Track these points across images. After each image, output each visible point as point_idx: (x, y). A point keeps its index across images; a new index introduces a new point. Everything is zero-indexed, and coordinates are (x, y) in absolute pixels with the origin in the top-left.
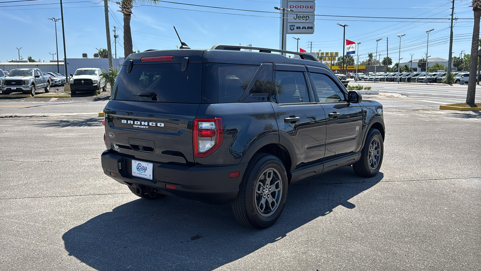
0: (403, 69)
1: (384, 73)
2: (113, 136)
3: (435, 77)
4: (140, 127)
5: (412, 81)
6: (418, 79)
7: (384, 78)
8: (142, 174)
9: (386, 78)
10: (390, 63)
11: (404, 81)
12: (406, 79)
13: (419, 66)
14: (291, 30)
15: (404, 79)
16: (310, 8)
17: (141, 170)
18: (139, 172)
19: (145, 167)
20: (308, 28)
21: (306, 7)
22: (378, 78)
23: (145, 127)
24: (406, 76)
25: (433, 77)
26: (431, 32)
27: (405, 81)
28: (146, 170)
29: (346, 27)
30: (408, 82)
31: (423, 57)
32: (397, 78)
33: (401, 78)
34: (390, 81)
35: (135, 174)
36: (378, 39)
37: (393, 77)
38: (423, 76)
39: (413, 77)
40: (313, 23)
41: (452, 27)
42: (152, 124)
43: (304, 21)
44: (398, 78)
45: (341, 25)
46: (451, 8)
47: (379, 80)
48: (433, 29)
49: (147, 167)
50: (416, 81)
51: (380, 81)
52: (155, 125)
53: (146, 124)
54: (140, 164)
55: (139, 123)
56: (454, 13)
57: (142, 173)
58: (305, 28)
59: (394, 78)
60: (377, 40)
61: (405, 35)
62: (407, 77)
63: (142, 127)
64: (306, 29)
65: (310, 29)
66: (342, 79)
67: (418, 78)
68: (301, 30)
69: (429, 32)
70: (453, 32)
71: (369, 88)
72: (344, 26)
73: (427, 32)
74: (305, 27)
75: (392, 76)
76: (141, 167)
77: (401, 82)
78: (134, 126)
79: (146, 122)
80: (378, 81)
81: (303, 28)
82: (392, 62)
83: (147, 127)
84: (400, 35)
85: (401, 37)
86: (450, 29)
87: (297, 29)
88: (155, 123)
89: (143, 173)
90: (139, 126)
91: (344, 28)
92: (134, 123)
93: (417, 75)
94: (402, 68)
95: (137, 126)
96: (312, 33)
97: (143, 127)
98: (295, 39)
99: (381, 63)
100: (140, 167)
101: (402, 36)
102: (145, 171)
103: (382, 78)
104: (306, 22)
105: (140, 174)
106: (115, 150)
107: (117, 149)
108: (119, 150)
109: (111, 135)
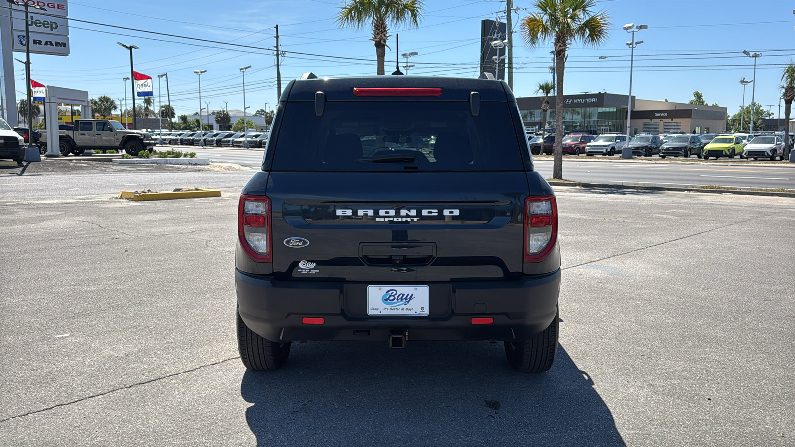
0: (194, 125)
1: (168, 130)
2: (307, 243)
3: (258, 139)
4: (395, 219)
5: (223, 144)
6: (232, 142)
7: (177, 140)
8: (398, 310)
9: (179, 140)
10: (173, 115)
11: (211, 145)
12: (214, 142)
13: (217, 121)
14: (22, 44)
15: (210, 142)
16: (58, 8)
17: (395, 301)
18: (388, 307)
19: (408, 294)
20: (57, 44)
21: (50, 5)
22: (165, 139)
23: (409, 219)
24: (212, 137)
25: (254, 139)
26: (247, 69)
27: (213, 144)
28: (410, 300)
29: (133, 49)
30: (217, 146)
31: (223, 108)
32: (200, 140)
33: (205, 140)
34: (187, 144)
35: (379, 311)
36: (160, 75)
37: (191, 138)
38: (240, 138)
39: (225, 139)
40: (66, 36)
41: (278, 65)
42: (430, 212)
43: (48, 30)
44: (202, 140)
45: (124, 46)
46: (275, 37)
47: (167, 142)
48: (250, 66)
49: (412, 295)
50: (230, 145)
51: (170, 143)
52: (436, 214)
53: (413, 212)
54: (394, 290)
55: (392, 212)
56: (279, 44)
57: (397, 308)
58: (51, 44)
59: (193, 139)
60: (158, 76)
61: (205, 71)
62: (215, 138)
63: (400, 219)
64: (53, 45)
65: (61, 47)
66: (145, 139)
67: (233, 140)
68: (43, 46)
69: (244, 70)
70: (280, 72)
71: (192, 155)
72: (130, 48)
73: (241, 69)
74: (51, 42)
75: (188, 136)
76: (396, 296)
77: (205, 145)
78: (377, 219)
79: (411, 210)
80: (167, 144)
81: (46, 43)
82: (175, 114)
83: (415, 219)
84: (198, 71)
85: (200, 73)
86: (276, 67)
87: (34, 43)
88: (436, 211)
89: (402, 307)
90: (391, 219)
91: (129, 50)
92: (376, 213)
93: (230, 135)
94: (192, 124)
95: (386, 219)
96: (66, 55)
97: (404, 219)
98: (21, 61)
99: (157, 114)
100: (393, 296)
101: (202, 72)
102: (409, 302)
103: (173, 140)
104: (51, 32)
105: (391, 309)
106: (302, 272)
107: (310, 270)
108: (318, 271)
109: (296, 242)
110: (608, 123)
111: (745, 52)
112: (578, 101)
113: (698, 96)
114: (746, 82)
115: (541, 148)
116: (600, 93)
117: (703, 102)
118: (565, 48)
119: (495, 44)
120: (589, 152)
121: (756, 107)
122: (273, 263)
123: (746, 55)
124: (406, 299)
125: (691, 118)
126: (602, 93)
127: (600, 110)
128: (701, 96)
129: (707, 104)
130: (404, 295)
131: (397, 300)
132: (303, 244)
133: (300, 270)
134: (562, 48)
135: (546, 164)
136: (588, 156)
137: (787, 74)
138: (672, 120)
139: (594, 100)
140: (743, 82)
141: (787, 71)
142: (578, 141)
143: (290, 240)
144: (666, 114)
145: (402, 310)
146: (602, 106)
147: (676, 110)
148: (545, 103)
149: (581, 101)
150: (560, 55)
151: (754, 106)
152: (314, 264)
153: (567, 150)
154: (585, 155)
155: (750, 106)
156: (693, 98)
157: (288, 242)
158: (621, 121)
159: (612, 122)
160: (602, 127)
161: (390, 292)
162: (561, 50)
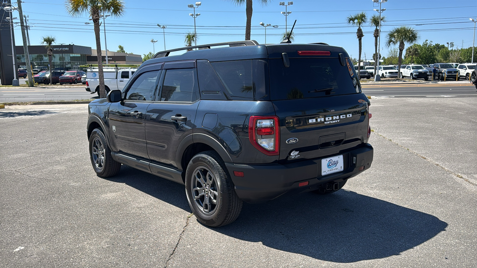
2: (297, 140)
4: (332, 122)
8: (333, 170)
17: (332, 165)
18: (329, 169)
23: (336, 121)
28: (337, 164)
35: (326, 173)
42: (343, 117)
49: (337, 161)
52: (345, 117)
53: (338, 117)
54: (331, 160)
55: (330, 118)
57: (332, 169)
78: (325, 123)
79: (337, 116)
83: (339, 121)
88: (345, 115)
89: (335, 168)
90: (330, 122)
92: (325, 119)
95: (329, 122)
97: (335, 122)
100: (331, 163)
105: (330, 170)
106: (292, 157)
107: (295, 156)
108: (299, 156)
109: (293, 140)
110: (77, 64)
111: (158, 25)
112: (56, 50)
113: (121, 48)
114: (154, 41)
115: (51, 80)
116: (70, 44)
117: (124, 52)
118: (99, 18)
119: (6, 9)
120: (84, 82)
121: (152, 55)
122: (279, 155)
123: (159, 27)
124: (336, 164)
125: (125, 61)
126: (71, 44)
127: (72, 55)
128: (123, 48)
129: (126, 53)
130: (335, 161)
131: (333, 165)
132: (296, 141)
133: (291, 157)
134: (97, 18)
135: (68, 90)
136: (83, 84)
137: (187, 38)
138: (115, 62)
139: (67, 49)
140: (152, 41)
141: (187, 37)
142: (75, 75)
143: (290, 140)
144: (111, 59)
145: (334, 169)
146: (73, 53)
147: (115, 56)
148: (49, 50)
149: (58, 50)
150: (96, 22)
151: (151, 54)
152: (298, 152)
153: (70, 81)
154: (82, 84)
155: (149, 54)
156: (119, 49)
157: (288, 142)
158: (85, 62)
159: (80, 63)
160: (74, 66)
161: (330, 161)
162: (97, 19)
